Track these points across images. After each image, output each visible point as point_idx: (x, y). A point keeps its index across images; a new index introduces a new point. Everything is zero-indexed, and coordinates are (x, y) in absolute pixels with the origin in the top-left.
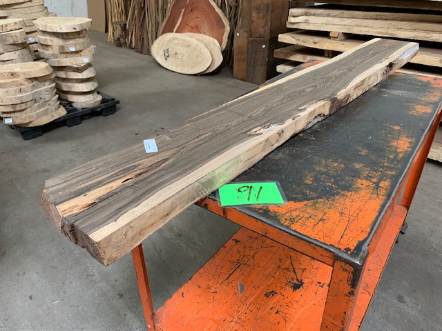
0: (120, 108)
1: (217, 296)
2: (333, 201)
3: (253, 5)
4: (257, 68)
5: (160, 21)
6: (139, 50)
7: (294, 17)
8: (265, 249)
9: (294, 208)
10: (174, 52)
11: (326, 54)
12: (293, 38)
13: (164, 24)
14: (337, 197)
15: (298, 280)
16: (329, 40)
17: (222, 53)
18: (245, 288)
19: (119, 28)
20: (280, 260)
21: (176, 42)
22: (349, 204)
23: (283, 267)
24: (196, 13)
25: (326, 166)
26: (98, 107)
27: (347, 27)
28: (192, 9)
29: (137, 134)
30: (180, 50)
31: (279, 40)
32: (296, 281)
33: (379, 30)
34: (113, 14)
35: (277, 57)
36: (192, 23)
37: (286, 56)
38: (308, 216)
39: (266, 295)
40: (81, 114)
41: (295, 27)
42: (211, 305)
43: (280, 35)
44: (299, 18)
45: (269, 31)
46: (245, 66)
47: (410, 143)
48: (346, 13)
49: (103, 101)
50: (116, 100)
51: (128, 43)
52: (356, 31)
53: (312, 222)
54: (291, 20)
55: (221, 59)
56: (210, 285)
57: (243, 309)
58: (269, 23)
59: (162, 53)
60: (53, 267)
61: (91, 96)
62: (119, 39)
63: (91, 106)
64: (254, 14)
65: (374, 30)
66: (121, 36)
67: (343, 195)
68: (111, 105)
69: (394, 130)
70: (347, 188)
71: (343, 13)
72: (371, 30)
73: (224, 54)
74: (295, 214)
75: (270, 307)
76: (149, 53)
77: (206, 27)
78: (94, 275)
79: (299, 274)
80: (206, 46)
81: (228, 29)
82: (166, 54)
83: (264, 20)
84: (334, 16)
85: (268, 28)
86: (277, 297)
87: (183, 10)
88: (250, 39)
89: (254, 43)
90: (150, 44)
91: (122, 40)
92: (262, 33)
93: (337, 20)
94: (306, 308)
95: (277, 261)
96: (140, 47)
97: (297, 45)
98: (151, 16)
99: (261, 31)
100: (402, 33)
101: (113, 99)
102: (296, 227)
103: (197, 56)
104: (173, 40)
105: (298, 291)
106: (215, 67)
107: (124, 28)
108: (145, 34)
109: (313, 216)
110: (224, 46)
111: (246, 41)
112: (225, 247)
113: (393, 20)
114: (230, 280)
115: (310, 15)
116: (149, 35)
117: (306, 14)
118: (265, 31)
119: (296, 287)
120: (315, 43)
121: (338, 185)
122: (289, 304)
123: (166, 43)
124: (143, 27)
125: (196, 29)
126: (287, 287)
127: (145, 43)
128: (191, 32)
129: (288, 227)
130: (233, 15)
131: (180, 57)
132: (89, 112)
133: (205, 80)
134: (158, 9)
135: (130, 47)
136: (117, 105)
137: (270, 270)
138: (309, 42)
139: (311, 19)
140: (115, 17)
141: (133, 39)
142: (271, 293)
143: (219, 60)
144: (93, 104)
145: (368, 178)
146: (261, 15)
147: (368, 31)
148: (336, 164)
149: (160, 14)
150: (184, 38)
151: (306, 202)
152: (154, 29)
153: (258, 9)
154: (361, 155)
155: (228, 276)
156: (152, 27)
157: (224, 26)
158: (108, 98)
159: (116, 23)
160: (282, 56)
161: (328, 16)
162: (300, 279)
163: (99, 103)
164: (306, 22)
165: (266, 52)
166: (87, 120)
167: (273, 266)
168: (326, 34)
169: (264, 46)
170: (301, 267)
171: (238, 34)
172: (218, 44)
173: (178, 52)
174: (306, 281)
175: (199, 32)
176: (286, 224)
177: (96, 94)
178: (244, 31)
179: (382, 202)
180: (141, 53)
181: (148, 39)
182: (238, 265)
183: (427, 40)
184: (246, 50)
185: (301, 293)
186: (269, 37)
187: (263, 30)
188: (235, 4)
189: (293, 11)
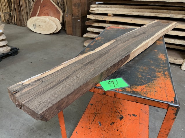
0: (19, 52)
1: (92, 130)
2: (154, 83)
3: (72, 4)
4: (77, 30)
5: (28, 11)
6: (20, 25)
7: (93, 8)
8: (104, 106)
9: (143, 88)
10: (38, 25)
11: (107, 22)
12: (93, 16)
13: (31, 13)
14: (154, 81)
15: (120, 115)
16: (107, 17)
17: (61, 24)
18: (102, 124)
19: (8, 15)
20: (111, 109)
21: (39, 20)
22: (160, 83)
23: (113, 111)
24: (46, 8)
25: (142, 69)
26: (10, 52)
27: (114, 11)
28: (44, 5)
29: (31, 63)
30: (41, 24)
31: (87, 18)
32: (120, 116)
33: (126, 12)
34: (3, 9)
35: (87, 24)
36: (45, 12)
37: (91, 24)
38: (149, 91)
39: (111, 124)
40: (1, 56)
41: (93, 12)
42: (90, 134)
43: (88, 16)
44: (95, 8)
45: (80, 14)
46: (71, 29)
47: (164, 56)
48: (113, 6)
49: (11, 50)
50: (18, 48)
51: (13, 22)
52: (118, 13)
53: (152, 93)
54: (91, 9)
55: (61, 27)
56: (87, 126)
57: (104, 132)
58: (80, 11)
59: (33, 26)
60: (11, 130)
61: (5, 47)
62: (8, 20)
63: (6, 52)
64: (73, 7)
65: (124, 12)
66: (9, 19)
67: (156, 80)
68: (15, 51)
69: (156, 52)
70: (155, 77)
71: (112, 6)
72: (123, 12)
73: (62, 24)
74: (145, 91)
75: (114, 129)
76: (25, 26)
77: (51, 13)
78: (34, 129)
79: (120, 113)
80: (53, 22)
81: (62, 14)
82: (35, 26)
83: (78, 10)
84: (108, 7)
85: (80, 13)
86: (115, 124)
87: (40, 6)
88: (72, 18)
89: (74, 19)
90: (25, 22)
91: (10, 21)
92: (78, 15)
93: (110, 9)
94: (127, 126)
95: (110, 109)
96: (20, 24)
97: (95, 19)
98: (24, 9)
99: (77, 14)
100: (134, 13)
101: (16, 48)
102: (148, 96)
103: (50, 26)
104: (37, 19)
105: (122, 120)
106: (58, 30)
107: (10, 15)
108: (22, 17)
109: (151, 91)
110: (61, 22)
111: (71, 19)
112: (87, 108)
113: (130, 8)
114: (94, 121)
115: (99, 7)
116: (24, 18)
117: (97, 7)
118: (79, 14)
119: (121, 118)
120: (102, 18)
121: (151, 76)
122: (121, 126)
123: (34, 21)
124: (20, 14)
125: (47, 14)
126: (118, 119)
127: (22, 21)
128: (45, 16)
129: (146, 97)
130: (62, 8)
131: (41, 27)
132: (5, 55)
133: (54, 36)
134: (27, 6)
135: (14, 24)
136: (18, 51)
137: (109, 113)
138: (100, 18)
139: (100, 9)
140: (4, 10)
141: (15, 20)
142: (112, 123)
143: (60, 27)
144: (7, 51)
145: (159, 72)
146: (77, 8)
147: (122, 13)
148: (145, 68)
149: (28, 8)
150: (42, 18)
151: (145, 85)
152: (26, 15)
153: (75, 5)
154: (151, 63)
155: (93, 120)
156: (25, 14)
157: (60, 13)
158: (13, 48)
159: (6, 13)
160: (89, 24)
161: (106, 7)
162: (121, 115)
163: (10, 50)
164: (97, 10)
165: (80, 23)
166: (4, 59)
167: (110, 112)
168: (106, 15)
169: (79, 20)
170: (120, 110)
171: (67, 16)
172: (58, 20)
173: (40, 25)
174: (124, 115)
175: (48, 15)
176: (144, 96)
177: (7, 46)
178: (70, 14)
179: (170, 80)
180: (21, 26)
181: (24, 20)
182: (96, 114)
183: (143, 15)
184: (71, 22)
185: (124, 120)
186: (81, 17)
187: (78, 13)
188: (63, 3)
189: (92, 6)
